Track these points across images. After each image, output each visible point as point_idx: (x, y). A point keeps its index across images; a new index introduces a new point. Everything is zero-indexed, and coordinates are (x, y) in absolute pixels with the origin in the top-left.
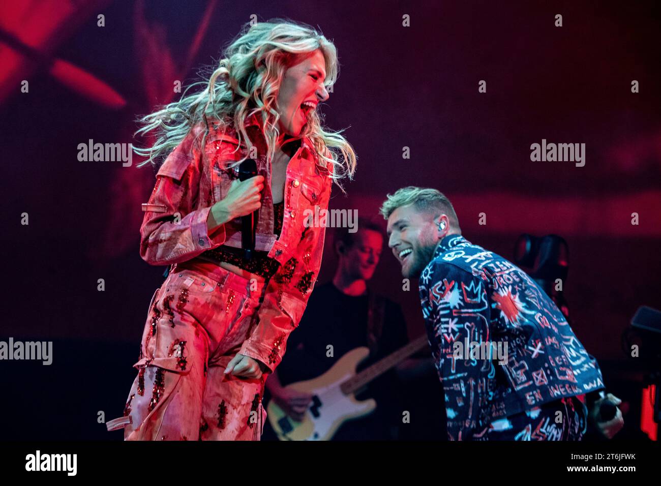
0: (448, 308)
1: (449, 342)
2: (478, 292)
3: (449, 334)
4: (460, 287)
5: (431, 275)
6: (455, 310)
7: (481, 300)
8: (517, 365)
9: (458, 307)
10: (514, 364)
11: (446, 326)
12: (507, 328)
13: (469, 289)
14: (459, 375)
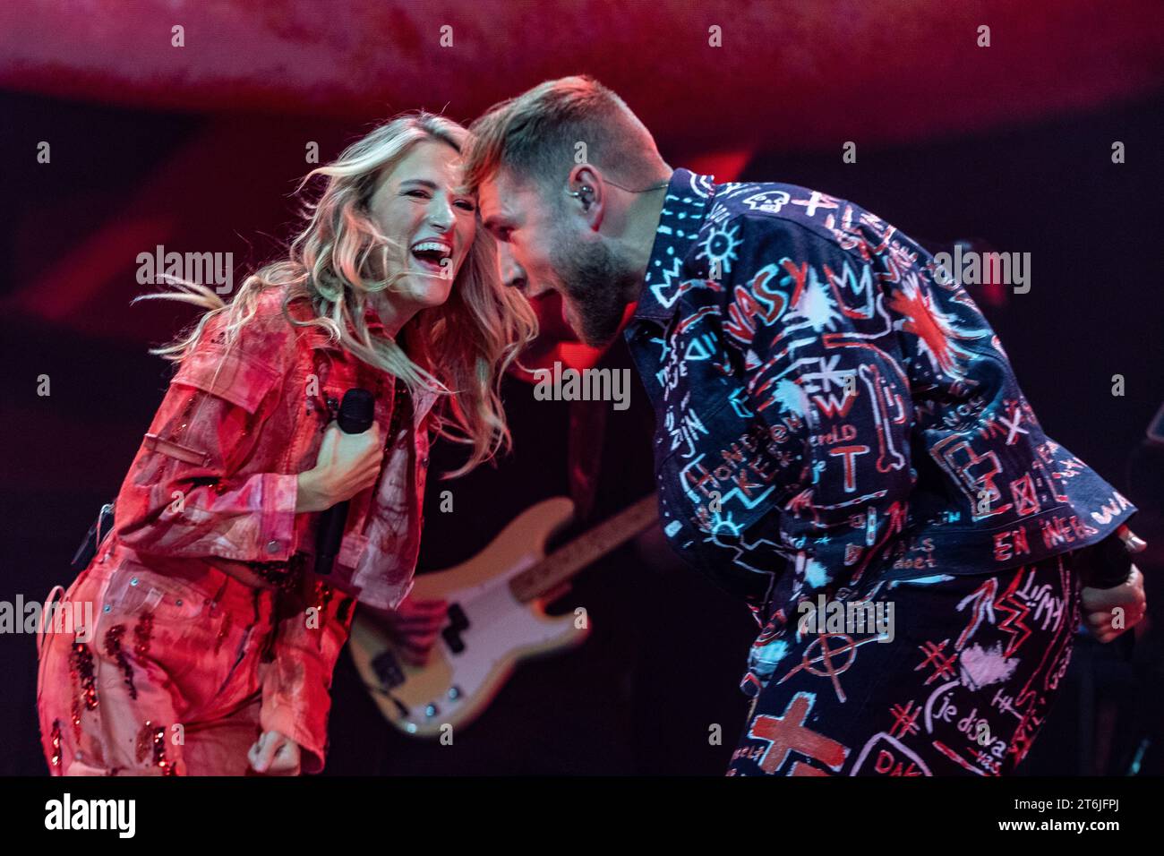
0: (809, 332)
1: (830, 415)
2: (864, 290)
3: (826, 397)
4: (823, 279)
5: (736, 249)
6: (827, 337)
7: (876, 312)
8: (975, 460)
9: (832, 327)
10: (969, 461)
11: (814, 376)
12: (937, 382)
13: (842, 283)
14: (865, 498)
